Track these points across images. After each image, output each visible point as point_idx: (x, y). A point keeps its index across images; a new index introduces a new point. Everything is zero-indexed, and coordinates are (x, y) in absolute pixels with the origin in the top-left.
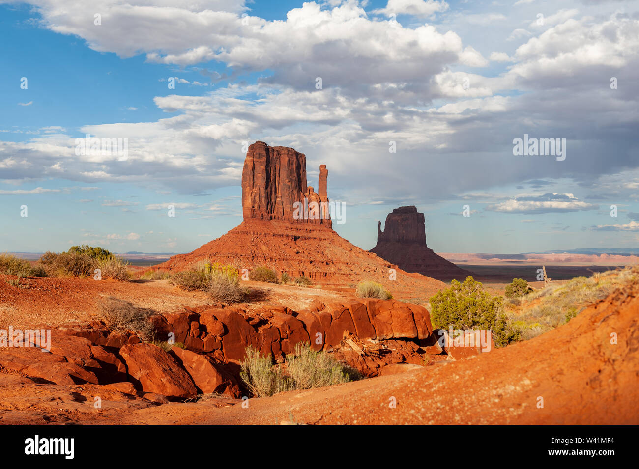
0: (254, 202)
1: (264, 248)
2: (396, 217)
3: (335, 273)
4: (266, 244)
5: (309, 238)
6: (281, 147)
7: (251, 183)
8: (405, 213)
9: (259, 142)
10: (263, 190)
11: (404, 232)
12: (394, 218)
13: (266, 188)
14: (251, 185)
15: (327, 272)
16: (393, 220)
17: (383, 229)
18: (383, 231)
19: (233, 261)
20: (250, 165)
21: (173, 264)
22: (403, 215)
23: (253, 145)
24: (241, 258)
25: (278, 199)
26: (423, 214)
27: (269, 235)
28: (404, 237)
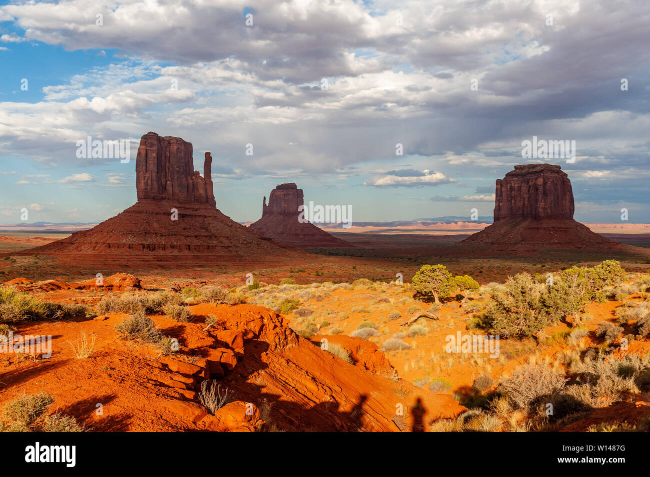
0: (146, 184)
1: (155, 225)
2: (279, 193)
3: (216, 246)
4: (157, 221)
5: (196, 216)
6: (171, 137)
7: (144, 168)
8: (287, 189)
9: (150, 132)
10: (154, 175)
11: (285, 205)
12: (277, 194)
13: (158, 173)
14: (144, 170)
15: (210, 245)
16: (276, 196)
17: (267, 204)
18: (267, 205)
19: (127, 237)
20: (143, 152)
21: (75, 239)
22: (286, 190)
23: (146, 135)
24: (135, 234)
25: (168, 182)
26: (302, 190)
27: (160, 213)
28: (286, 211)
